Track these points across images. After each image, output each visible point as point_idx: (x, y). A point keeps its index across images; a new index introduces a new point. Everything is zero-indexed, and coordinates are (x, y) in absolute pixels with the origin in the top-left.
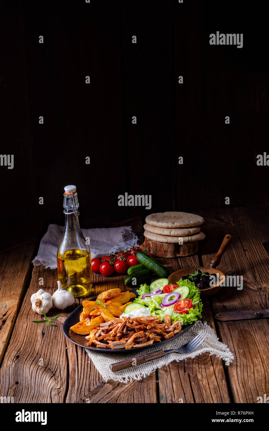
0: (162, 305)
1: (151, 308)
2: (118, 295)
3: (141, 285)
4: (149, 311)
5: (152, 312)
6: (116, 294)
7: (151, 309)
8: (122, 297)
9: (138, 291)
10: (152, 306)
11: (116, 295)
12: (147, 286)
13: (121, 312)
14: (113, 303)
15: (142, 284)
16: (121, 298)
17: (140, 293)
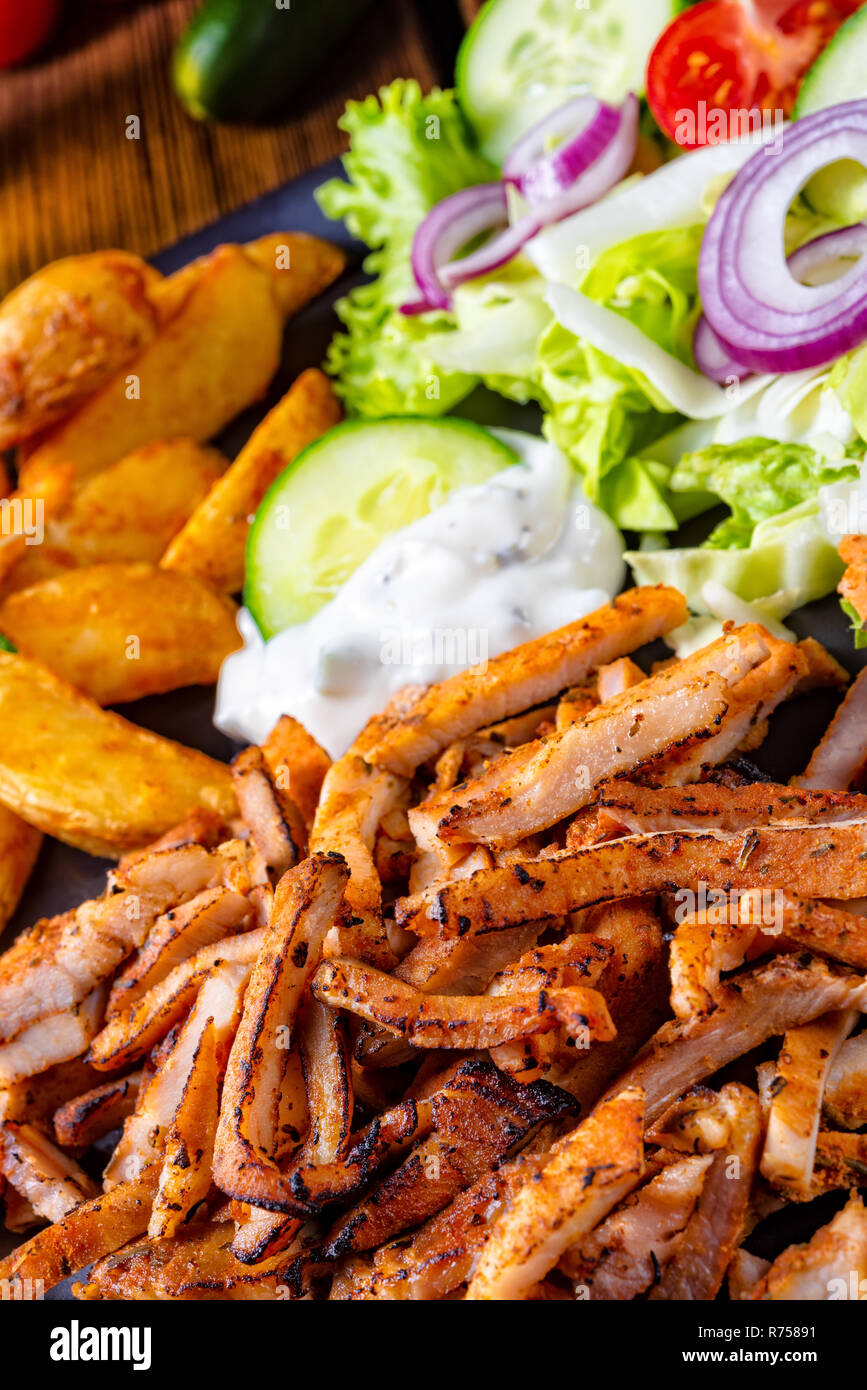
0: (713, 354)
1: (577, 439)
2: (120, 355)
3: (342, 111)
4: (573, 485)
5: (612, 487)
6: (83, 354)
7: (591, 453)
8: (185, 353)
9: (333, 198)
10: (585, 405)
11: (100, 368)
12: (425, 93)
13: (210, 610)
14: (94, 490)
15: (360, 98)
16: (172, 369)
17: (369, 219)
